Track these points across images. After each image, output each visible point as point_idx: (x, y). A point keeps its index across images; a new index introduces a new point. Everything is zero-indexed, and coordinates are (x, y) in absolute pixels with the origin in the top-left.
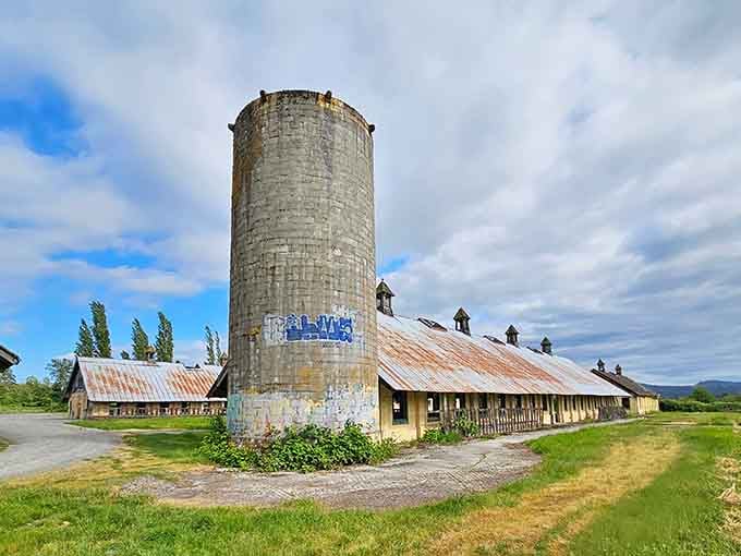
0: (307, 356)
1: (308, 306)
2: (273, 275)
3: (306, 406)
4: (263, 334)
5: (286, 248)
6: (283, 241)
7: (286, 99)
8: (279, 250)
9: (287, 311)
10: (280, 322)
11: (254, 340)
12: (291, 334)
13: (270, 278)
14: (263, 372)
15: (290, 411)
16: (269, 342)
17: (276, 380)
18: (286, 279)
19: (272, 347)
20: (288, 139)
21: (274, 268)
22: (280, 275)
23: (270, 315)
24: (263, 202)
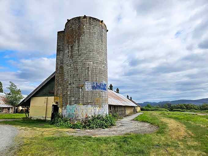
0: (98, 94)
1: (98, 80)
2: (88, 70)
3: (97, 109)
4: (85, 87)
5: (92, 63)
6: (91, 60)
7: (92, 20)
8: (90, 63)
9: (92, 81)
10: (90, 84)
11: (82, 89)
12: (93, 87)
13: (87, 71)
14: (85, 99)
15: (93, 110)
16: (87, 90)
17: (89, 101)
18: (92, 72)
19: (87, 91)
20: (92, 31)
21: (88, 68)
22: (90, 70)
23: (87, 82)
24: (85, 48)
